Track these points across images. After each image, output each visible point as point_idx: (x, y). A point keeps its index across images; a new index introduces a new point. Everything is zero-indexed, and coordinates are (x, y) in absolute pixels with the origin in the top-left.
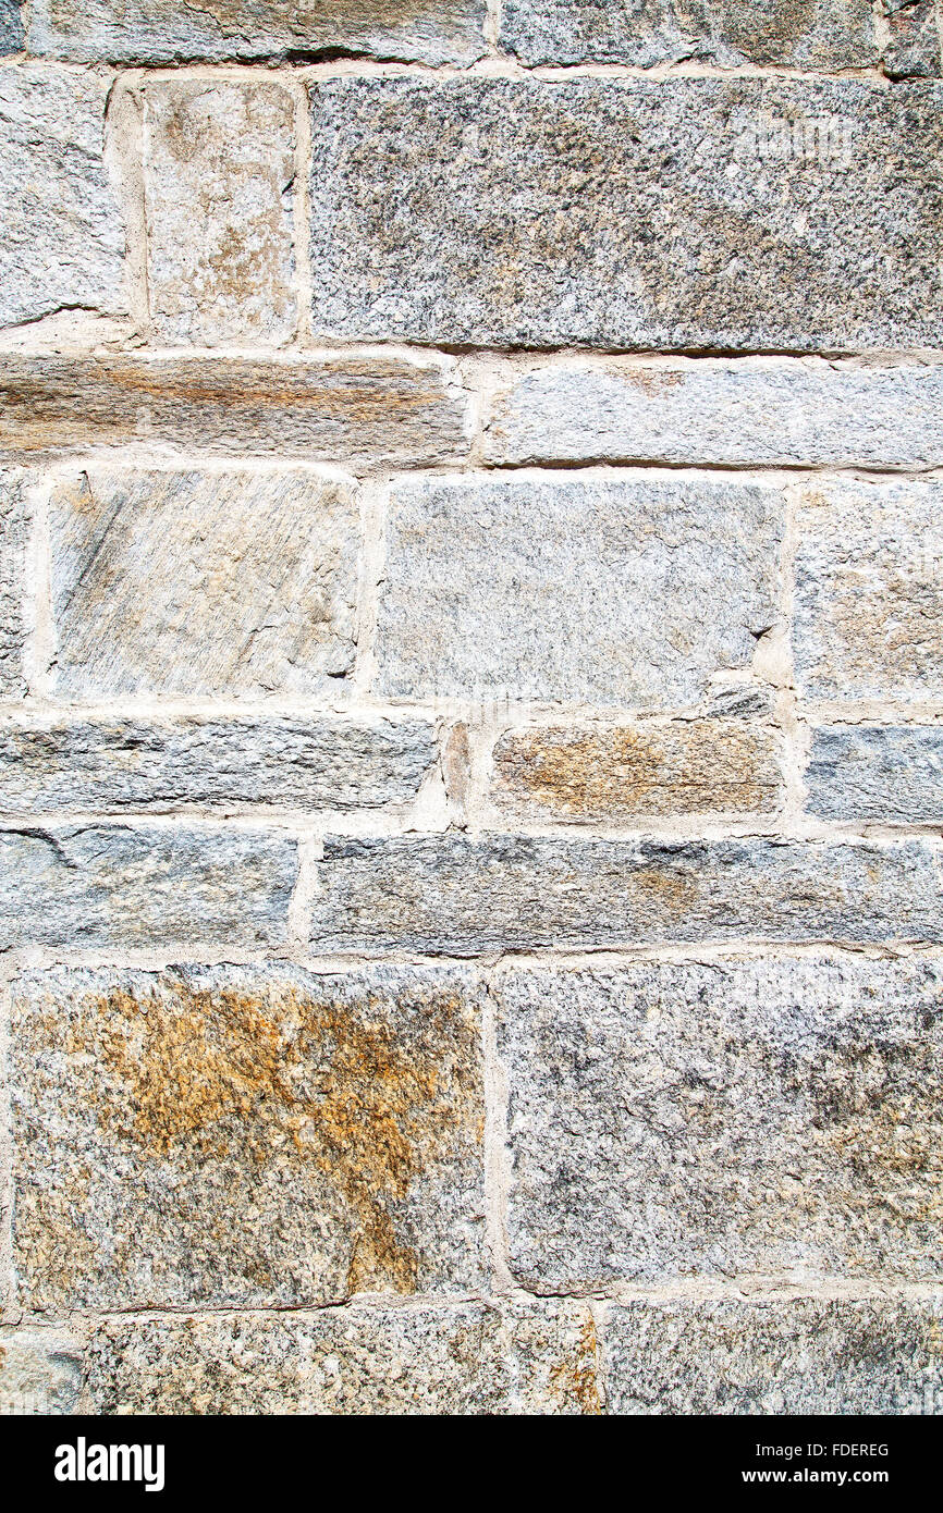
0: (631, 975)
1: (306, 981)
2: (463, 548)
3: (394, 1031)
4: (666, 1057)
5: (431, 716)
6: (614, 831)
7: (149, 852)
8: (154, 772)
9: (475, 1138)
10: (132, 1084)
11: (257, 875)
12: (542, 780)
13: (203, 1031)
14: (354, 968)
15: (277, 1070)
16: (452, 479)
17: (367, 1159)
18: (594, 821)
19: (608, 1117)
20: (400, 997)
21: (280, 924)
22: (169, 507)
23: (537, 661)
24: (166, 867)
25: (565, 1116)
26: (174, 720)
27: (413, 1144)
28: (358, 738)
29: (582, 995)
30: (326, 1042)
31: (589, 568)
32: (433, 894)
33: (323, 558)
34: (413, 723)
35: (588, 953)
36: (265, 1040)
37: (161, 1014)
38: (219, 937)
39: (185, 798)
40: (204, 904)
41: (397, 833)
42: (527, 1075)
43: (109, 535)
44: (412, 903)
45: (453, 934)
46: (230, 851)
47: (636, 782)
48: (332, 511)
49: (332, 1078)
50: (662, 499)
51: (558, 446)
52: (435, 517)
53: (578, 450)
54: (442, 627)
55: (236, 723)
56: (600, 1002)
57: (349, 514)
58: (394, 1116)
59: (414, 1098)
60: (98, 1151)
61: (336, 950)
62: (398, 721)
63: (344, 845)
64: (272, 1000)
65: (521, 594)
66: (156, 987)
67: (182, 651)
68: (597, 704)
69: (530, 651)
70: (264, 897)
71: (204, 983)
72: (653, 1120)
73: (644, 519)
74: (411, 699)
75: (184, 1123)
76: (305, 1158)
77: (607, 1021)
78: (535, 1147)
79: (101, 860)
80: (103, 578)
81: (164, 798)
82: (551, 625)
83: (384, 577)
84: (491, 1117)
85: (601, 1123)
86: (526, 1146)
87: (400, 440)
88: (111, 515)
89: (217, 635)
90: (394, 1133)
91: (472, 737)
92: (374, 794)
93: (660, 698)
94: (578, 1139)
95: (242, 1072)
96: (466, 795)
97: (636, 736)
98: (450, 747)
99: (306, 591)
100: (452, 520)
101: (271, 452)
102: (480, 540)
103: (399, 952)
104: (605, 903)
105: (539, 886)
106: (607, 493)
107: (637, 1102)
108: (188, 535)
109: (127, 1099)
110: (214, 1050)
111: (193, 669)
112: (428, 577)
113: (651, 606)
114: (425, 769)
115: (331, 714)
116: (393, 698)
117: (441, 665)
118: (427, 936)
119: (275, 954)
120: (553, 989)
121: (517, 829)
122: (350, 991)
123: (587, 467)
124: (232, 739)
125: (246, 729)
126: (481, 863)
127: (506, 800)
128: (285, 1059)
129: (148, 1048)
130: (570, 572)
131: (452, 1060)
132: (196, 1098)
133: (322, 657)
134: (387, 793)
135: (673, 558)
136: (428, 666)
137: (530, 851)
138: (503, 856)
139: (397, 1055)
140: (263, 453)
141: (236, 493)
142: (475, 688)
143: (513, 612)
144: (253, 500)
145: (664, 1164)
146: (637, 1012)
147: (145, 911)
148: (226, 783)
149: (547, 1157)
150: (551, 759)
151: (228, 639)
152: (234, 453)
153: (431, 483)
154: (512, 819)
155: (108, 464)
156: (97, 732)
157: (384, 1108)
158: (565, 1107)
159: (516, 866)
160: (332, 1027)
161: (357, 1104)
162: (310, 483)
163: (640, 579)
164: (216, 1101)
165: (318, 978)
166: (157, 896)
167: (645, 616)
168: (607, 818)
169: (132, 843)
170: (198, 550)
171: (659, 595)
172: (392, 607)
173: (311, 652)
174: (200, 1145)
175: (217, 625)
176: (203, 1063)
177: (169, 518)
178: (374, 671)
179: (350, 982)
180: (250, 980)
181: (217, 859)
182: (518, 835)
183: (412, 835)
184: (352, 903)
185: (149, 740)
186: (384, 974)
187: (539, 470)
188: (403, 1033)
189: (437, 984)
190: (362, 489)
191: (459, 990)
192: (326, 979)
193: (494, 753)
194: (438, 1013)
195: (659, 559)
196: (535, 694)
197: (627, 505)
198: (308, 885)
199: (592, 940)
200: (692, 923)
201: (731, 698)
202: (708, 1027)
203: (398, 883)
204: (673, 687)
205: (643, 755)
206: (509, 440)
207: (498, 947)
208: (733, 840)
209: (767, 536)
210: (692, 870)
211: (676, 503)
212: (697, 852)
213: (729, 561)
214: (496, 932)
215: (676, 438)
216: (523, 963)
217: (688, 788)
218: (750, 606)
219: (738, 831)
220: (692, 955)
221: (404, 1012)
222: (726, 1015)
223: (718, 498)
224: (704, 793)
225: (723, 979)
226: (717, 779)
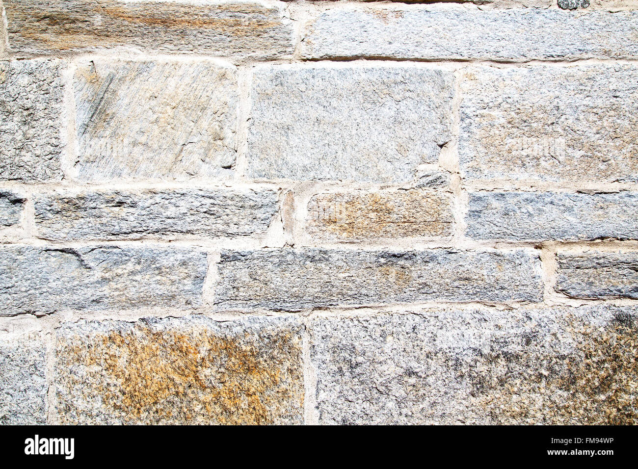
0: (378, 320)
1: (212, 325)
2: (291, 101)
3: (258, 350)
4: (396, 361)
5: (275, 188)
6: (369, 246)
7: (129, 260)
8: (132, 218)
9: (299, 404)
10: (121, 381)
11: (186, 271)
12: (333, 221)
13: (158, 352)
14: (236, 318)
15: (197, 371)
16: (285, 67)
17: (244, 417)
18: (359, 241)
19: (367, 392)
20: (261, 332)
21: (198, 296)
22: (138, 80)
23: (329, 159)
24: (138, 267)
25: (345, 392)
26: (142, 191)
27: (268, 408)
28: (237, 199)
29: (353, 330)
30: (223, 356)
31: (356, 112)
32: (277, 279)
33: (218, 107)
34: (266, 192)
35: (356, 308)
36: (191, 356)
37: (136, 344)
38: (167, 303)
39: (148, 232)
40: (158, 286)
41: (258, 248)
42: (326, 371)
43: (106, 95)
44: (266, 284)
45: (287, 300)
46: (172, 259)
47: (380, 221)
48: (223, 82)
49: (226, 375)
50: (392, 77)
51: (339, 49)
52: (276, 86)
53: (350, 52)
54: (280, 143)
55: (174, 193)
56: (362, 334)
57: (232, 84)
58: (258, 394)
59: (268, 384)
60: (103, 417)
61: (227, 309)
62: (258, 191)
63: (231, 255)
64: (194, 335)
65: (321, 125)
66: (133, 329)
67: (146, 155)
68: (360, 182)
69: (326, 154)
70: (190, 282)
71: (159, 327)
72: (390, 393)
73: (383, 87)
74: (265, 179)
75: (149, 400)
76: (212, 417)
77: (366, 343)
78: (330, 409)
79: (104, 264)
80: (103, 117)
81: (137, 232)
82: (336, 141)
83: (250, 117)
84: (308, 393)
85: (363, 396)
86: (326, 408)
87: (259, 46)
88: (107, 84)
89: (164, 147)
90: (258, 403)
91: (296, 199)
92: (246, 229)
93: (392, 178)
94: (352, 403)
95: (179, 373)
96: (294, 228)
97: (380, 197)
98: (285, 204)
99: (210, 124)
100: (285, 87)
101: (191, 52)
102: (300, 98)
103: (260, 309)
104: (365, 283)
105: (331, 275)
106: (365, 73)
107: (382, 384)
108: (148, 95)
109: (118, 388)
110: (164, 362)
111: (152, 164)
112: (273, 117)
113: (387, 131)
115: (224, 188)
116: (256, 179)
117: (280, 162)
118: (274, 301)
119: (196, 311)
120: (339, 327)
121: (320, 246)
122: (235, 330)
123: (354, 60)
124: (172, 201)
125: (180, 195)
126: (301, 263)
127: (314, 231)
128: (201, 365)
129: (130, 362)
130: (346, 114)
131: (287, 364)
132: (155, 387)
133: (219, 158)
134: (253, 228)
135: (398, 107)
136: (273, 162)
137: (327, 257)
138: (313, 259)
139: (259, 362)
140: (187, 52)
141: (173, 73)
142: (298, 174)
143: (317, 134)
144: (182, 77)
145: (396, 416)
146: (381, 338)
147: (128, 291)
148: (169, 224)
149: (336, 413)
150: (336, 210)
151: (170, 149)
152: (171, 52)
153: (274, 68)
154: (317, 241)
155: (105, 58)
156: (101, 197)
157: (253, 390)
158: (345, 388)
159: (319, 265)
160: (226, 349)
161: (239, 388)
162: (212, 68)
163: (381, 118)
164: (165, 388)
165: (218, 324)
166: (134, 283)
167: (384, 136)
168: (365, 239)
169: (120, 255)
170: (153, 103)
171: (391, 126)
172: (255, 132)
173: (213, 155)
174: (157, 412)
175: (164, 141)
176: (159, 369)
177: (138, 86)
178: (246, 166)
179: (235, 325)
180: (183, 325)
181: (165, 263)
182: (320, 249)
183: (266, 249)
184: (235, 285)
185: (129, 201)
186: (252, 321)
187: (329, 62)
188: (262, 351)
189: (279, 325)
190: (238, 72)
191: (291, 328)
192: (222, 324)
193: (308, 207)
194: (280, 340)
195: (391, 107)
196: (329, 176)
197: (375, 80)
198: (213, 276)
199: (358, 302)
200: (408, 293)
201: (428, 178)
202: (417, 346)
203: (259, 274)
204: (399, 173)
205: (384, 207)
206: (313, 46)
207: (310, 306)
208: (429, 251)
209: (446, 95)
210: (409, 266)
211: (399, 78)
212: (410, 256)
213: (427, 108)
214: (309, 298)
215: (400, 45)
216: (323, 314)
217: (406, 224)
218: (437, 131)
219: (432, 245)
220: (409, 309)
221: (263, 340)
222: (426, 339)
223: (421, 76)
224: (414, 227)
225: (425, 321)
226: (421, 219)
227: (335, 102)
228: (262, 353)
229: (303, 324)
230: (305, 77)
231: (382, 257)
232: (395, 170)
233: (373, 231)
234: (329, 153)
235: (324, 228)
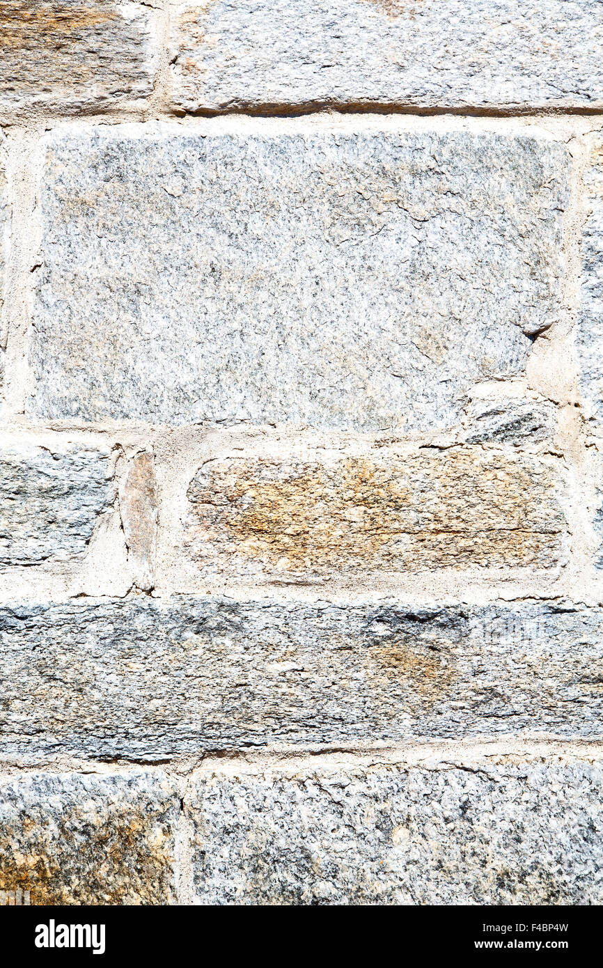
0: (370, 784)
2: (146, 222)
3: (56, 865)
5: (105, 444)
6: (346, 592)
12: (252, 527)
14: (3, 780)
16: (130, 130)
18: (319, 579)
20: (65, 818)
23: (243, 371)
28: (8, 473)
29: (306, 811)
31: (312, 248)
32: (109, 678)
34: (81, 454)
41: (62, 598)
44: (80, 690)
45: (135, 731)
47: (374, 529)
51: (269, 86)
52: (107, 180)
54: (118, 327)
56: (330, 820)
62: (61, 451)
65: (222, 283)
68: (322, 428)
73: (383, 183)
74: (78, 422)
77: (339, 846)
82: (261, 325)
83: (40, 260)
87: (59, 75)
91: (160, 472)
92: (31, 548)
93: (404, 419)
96: (153, 547)
97: (373, 468)
98: (131, 485)
100: (130, 185)
102: (168, 212)
103: (63, 756)
104: (335, 687)
105: (248, 666)
106: (334, 149)
112: (99, 261)
113: (392, 298)
114: (98, 513)
116: (55, 421)
117: (117, 378)
118: (101, 734)
120: (269, 802)
121: (219, 591)
123: (309, 113)
126: (172, 636)
127: (204, 553)
130: (285, 255)
134: (48, 546)
135: (420, 235)
136: (101, 378)
137: (237, 619)
138: (201, 627)
142: (163, 407)
143: (212, 307)
146: (379, 833)
150: (262, 499)
153: (102, 135)
154: (214, 578)
159: (218, 640)
163: (378, 264)
167: (384, 312)
168: (336, 576)
171: (403, 283)
172: (52, 301)
182: (221, 599)
183: (82, 599)
184: (1, 693)
186: (43, 787)
187: (245, 118)
188: (68, 867)
189: (114, 799)
190: (8, 142)
191: (143, 805)
193: (189, 492)
194: (116, 838)
195: (403, 237)
196: (242, 414)
197: (361, 165)
199: (318, 737)
200: (449, 714)
201: (497, 418)
202: (474, 854)
203: (63, 664)
204: (422, 405)
205: (383, 493)
206: (201, 77)
207: (195, 747)
208: (501, 605)
209: (546, 205)
210: (449, 643)
211: (424, 161)
212: (455, 620)
213: (495, 238)
214: (193, 727)
215: (425, 73)
216: (228, 768)
217: (441, 536)
218: (523, 298)
219: (509, 592)
220: (450, 756)
221: (70, 839)
222: (497, 838)
223: (480, 154)
224: (463, 543)
225: (492, 789)
226: (480, 524)
227: (259, 224)
228: (68, 872)
229: (175, 795)
230: (182, 158)
231: (380, 620)
232: (413, 396)
233: (356, 555)
234: (243, 356)
235: (231, 547)
